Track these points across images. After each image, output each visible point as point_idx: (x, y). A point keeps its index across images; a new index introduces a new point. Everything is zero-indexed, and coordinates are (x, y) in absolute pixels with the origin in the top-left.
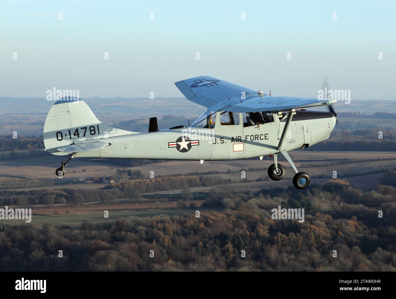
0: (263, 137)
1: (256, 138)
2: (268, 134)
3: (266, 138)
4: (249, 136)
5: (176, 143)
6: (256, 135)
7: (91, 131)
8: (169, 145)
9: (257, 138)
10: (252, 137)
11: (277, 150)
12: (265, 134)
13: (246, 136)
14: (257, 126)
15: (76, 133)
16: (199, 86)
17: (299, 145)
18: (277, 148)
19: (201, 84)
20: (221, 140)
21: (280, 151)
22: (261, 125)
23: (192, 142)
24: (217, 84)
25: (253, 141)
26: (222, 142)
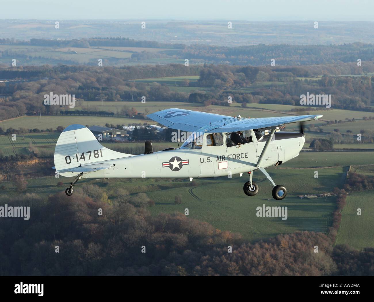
0: (243, 156)
1: (237, 156)
2: (247, 153)
3: (246, 156)
4: (231, 155)
5: (169, 163)
6: (237, 154)
7: (95, 154)
8: (163, 165)
9: (239, 156)
10: (234, 156)
11: (256, 167)
12: (245, 153)
13: (229, 155)
14: (238, 146)
15: (83, 157)
16: (173, 116)
17: (274, 162)
18: (255, 166)
19: (174, 115)
20: (207, 159)
21: (258, 168)
22: (241, 145)
23: (183, 162)
24: (190, 114)
25: (235, 159)
26: (209, 161)
